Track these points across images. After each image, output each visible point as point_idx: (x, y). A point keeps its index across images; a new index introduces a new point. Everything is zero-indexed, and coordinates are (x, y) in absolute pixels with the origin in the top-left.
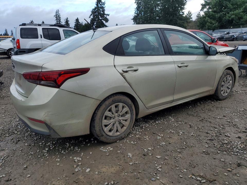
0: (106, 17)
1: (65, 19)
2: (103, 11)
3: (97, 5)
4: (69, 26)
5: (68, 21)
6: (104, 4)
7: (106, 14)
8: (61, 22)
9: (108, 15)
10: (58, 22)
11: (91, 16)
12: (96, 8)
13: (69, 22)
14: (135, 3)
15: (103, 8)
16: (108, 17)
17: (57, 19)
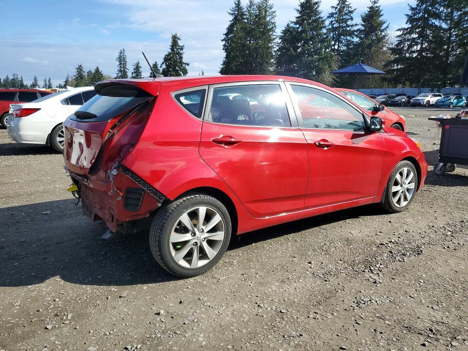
0: (184, 67)
1: (134, 65)
2: (181, 58)
3: (172, 49)
4: (140, 76)
5: (139, 67)
6: (182, 49)
7: (184, 63)
8: (126, 69)
9: (188, 64)
10: (122, 69)
11: (162, 64)
12: (169, 54)
13: (140, 69)
14: (223, 49)
15: (180, 55)
16: (187, 67)
17: (121, 64)
